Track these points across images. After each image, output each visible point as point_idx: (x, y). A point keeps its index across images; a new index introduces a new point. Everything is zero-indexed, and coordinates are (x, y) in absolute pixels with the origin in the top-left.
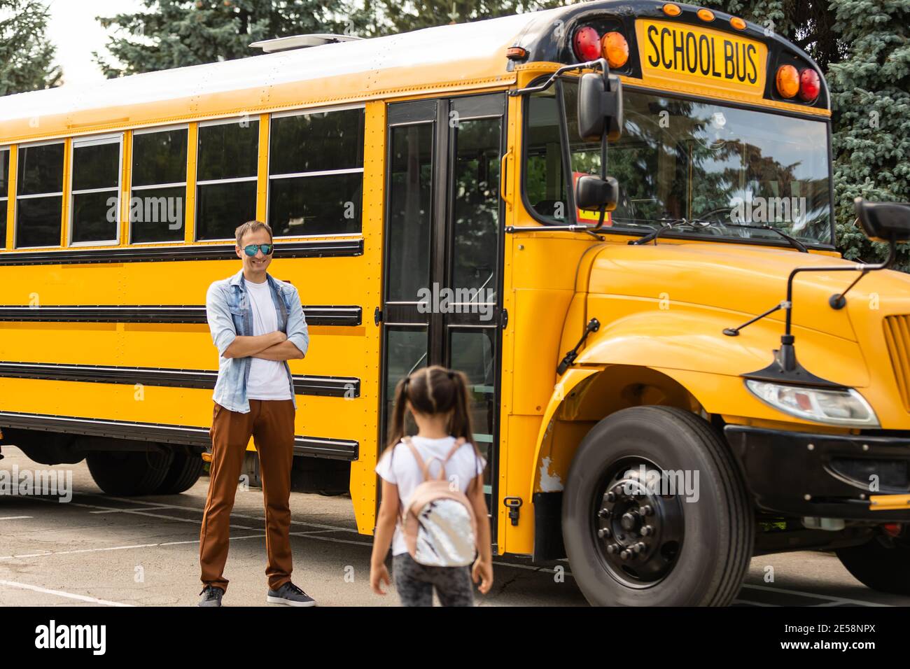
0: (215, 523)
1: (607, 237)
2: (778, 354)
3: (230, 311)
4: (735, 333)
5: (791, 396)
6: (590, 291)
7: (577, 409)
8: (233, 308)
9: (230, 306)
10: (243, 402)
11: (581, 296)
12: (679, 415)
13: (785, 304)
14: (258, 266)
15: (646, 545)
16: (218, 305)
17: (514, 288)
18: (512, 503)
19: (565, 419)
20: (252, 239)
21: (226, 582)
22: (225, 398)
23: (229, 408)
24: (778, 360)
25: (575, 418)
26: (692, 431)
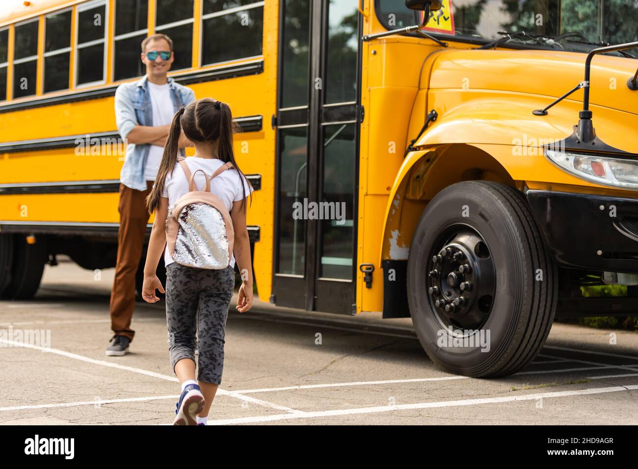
0: (121, 284)
1: (450, 44)
2: (577, 129)
3: (133, 106)
4: (544, 113)
5: (587, 164)
6: (430, 88)
7: (421, 190)
8: (136, 104)
9: (133, 102)
10: (142, 182)
11: (424, 92)
12: (495, 186)
13: (584, 83)
14: (159, 69)
15: (466, 299)
16: (123, 101)
17: (369, 88)
18: (367, 269)
19: (411, 198)
20: (154, 47)
21: (132, 333)
22: (127, 178)
23: (129, 186)
24: (577, 134)
25: (421, 197)
26: (504, 198)
